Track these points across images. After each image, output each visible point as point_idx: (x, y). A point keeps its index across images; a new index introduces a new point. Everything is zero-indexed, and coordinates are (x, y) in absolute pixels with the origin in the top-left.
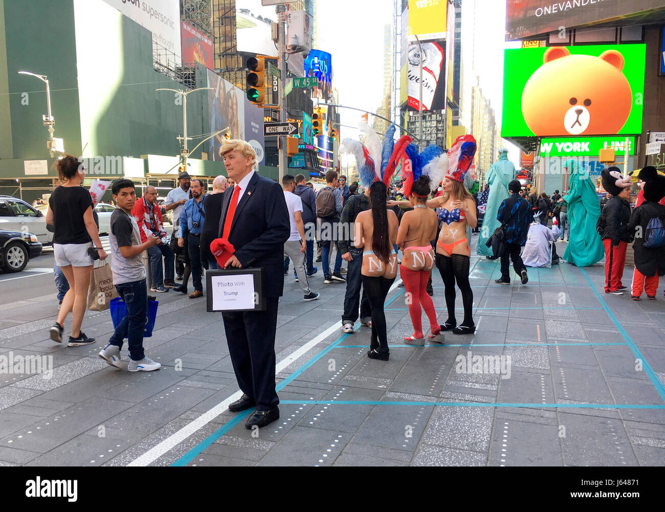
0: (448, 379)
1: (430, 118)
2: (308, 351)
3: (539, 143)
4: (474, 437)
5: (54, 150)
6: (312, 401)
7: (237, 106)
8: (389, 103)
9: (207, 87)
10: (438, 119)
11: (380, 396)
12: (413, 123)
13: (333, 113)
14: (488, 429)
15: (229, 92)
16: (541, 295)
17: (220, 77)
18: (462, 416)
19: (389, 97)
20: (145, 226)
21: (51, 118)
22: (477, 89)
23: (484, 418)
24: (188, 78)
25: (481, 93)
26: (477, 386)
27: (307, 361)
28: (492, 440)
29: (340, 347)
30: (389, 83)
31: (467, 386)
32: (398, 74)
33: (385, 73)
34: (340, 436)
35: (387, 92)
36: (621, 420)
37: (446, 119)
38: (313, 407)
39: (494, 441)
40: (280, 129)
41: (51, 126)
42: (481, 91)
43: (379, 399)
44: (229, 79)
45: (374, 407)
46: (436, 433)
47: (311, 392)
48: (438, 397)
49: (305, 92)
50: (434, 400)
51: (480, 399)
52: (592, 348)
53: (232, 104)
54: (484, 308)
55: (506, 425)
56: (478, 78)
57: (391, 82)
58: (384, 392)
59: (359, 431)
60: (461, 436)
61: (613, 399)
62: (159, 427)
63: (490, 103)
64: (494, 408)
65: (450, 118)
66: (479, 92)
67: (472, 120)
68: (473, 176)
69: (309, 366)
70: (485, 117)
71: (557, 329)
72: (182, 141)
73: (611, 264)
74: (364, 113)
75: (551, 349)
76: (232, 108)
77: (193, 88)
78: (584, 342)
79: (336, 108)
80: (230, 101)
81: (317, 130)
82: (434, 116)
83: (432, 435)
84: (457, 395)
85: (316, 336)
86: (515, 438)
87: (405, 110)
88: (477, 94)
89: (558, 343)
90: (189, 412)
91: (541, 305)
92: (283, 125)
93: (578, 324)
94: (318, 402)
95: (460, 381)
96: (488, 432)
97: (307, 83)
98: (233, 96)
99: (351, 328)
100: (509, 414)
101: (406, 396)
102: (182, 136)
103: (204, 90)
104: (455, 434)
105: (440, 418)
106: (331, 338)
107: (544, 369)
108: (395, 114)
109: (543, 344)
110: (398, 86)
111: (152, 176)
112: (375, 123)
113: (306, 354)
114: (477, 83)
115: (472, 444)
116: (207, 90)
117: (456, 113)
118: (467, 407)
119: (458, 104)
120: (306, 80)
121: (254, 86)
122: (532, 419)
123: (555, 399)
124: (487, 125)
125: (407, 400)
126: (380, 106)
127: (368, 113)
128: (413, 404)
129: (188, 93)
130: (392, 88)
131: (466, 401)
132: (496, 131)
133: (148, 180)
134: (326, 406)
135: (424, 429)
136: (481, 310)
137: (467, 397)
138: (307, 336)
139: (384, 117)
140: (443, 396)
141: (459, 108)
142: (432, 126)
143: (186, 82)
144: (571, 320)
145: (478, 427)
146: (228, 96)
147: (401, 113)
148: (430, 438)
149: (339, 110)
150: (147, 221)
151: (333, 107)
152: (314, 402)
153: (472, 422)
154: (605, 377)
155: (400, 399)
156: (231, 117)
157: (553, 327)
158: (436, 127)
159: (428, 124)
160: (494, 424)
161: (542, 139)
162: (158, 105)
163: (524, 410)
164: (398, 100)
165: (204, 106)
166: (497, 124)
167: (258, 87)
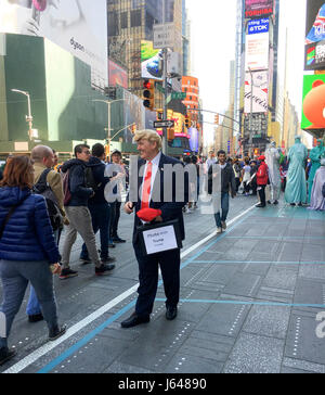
0: (261, 285)
1: (257, 117)
4: (277, 328)
5: (32, 136)
7: (141, 111)
8: (233, 108)
10: (262, 118)
12: (247, 120)
15: (136, 102)
17: (131, 93)
18: (269, 312)
19: (233, 105)
21: (31, 117)
26: (281, 291)
29: (194, 262)
31: (274, 291)
32: (238, 90)
34: (188, 325)
35: (232, 102)
37: (267, 118)
40: (163, 124)
41: (30, 122)
42: (289, 100)
44: (136, 94)
45: (212, 304)
48: (255, 298)
55: (299, 320)
56: (287, 93)
57: (234, 95)
58: (219, 294)
59: (201, 321)
62: (73, 315)
64: (291, 307)
65: (270, 117)
67: (284, 119)
70: (291, 116)
72: (107, 131)
74: (217, 114)
76: (138, 112)
77: (114, 99)
80: (137, 107)
82: (260, 116)
84: (267, 297)
87: (242, 112)
88: (287, 103)
90: (93, 305)
95: (270, 287)
96: (286, 324)
97: (180, 96)
98: (139, 105)
100: (301, 312)
101: (234, 297)
102: (107, 128)
105: (255, 313)
106: (189, 256)
108: (236, 115)
110: (238, 98)
112: (224, 121)
114: (287, 96)
115: (275, 333)
116: (123, 100)
117: (274, 114)
119: (275, 109)
121: (148, 98)
124: (293, 122)
125: (234, 300)
128: (237, 302)
129: (111, 102)
130: (234, 100)
131: (273, 301)
135: (245, 321)
137: (274, 298)
139: (230, 117)
140: (258, 298)
142: (259, 122)
143: (110, 96)
146: (135, 104)
147: (240, 114)
148: (247, 327)
149: (203, 113)
153: (276, 317)
156: (137, 117)
159: (256, 121)
160: (291, 318)
163: (311, 308)
164: (238, 107)
165: (121, 110)
167: (151, 98)
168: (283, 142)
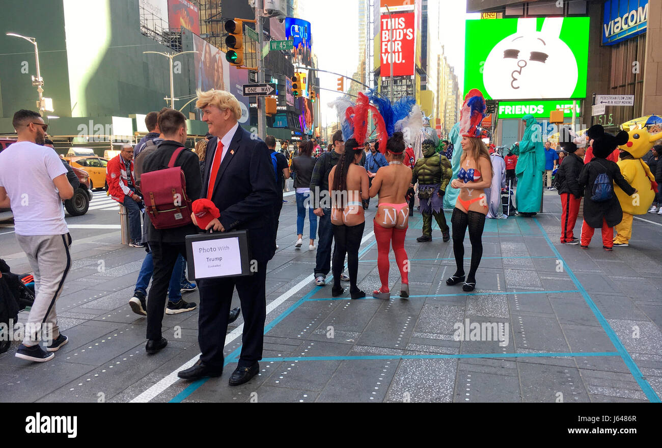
0: (414, 330)
1: (401, 83)
2: (280, 305)
3: (497, 106)
4: (437, 392)
5: (43, 109)
6: (279, 358)
7: (222, 69)
8: (364, 69)
9: (193, 50)
10: (408, 84)
11: (347, 351)
12: (386, 87)
13: (312, 78)
14: (451, 382)
15: (215, 56)
16: (500, 246)
17: (205, 42)
18: (426, 369)
19: (364, 63)
20: (122, 182)
21: (40, 79)
22: (442, 57)
23: (448, 371)
24: (175, 41)
25: (446, 60)
26: (442, 337)
27: (278, 316)
28: (455, 394)
29: (311, 300)
30: (363, 51)
31: (431, 337)
32: (372, 42)
33: (360, 41)
34: (305, 396)
35: (362, 58)
36: (577, 368)
37: (415, 84)
38: (281, 365)
39: (457, 394)
40: (259, 90)
41: (40, 86)
42: (445, 58)
43: (347, 354)
44: (215, 44)
45: (341, 362)
46: (401, 389)
47: (280, 348)
48: (404, 350)
49: (286, 57)
50: (399, 354)
51: (444, 350)
52: (548, 296)
53: (218, 67)
54: (449, 258)
55: (469, 378)
56: (443, 47)
57: (365, 50)
58: (351, 346)
59: (324, 389)
60: (425, 391)
61: (568, 347)
62: (118, 392)
63: (453, 70)
64: (457, 360)
65: (419, 83)
66: (444, 60)
67: (438, 85)
68: (439, 136)
69: (280, 321)
70: (449, 82)
71: (515, 277)
72: (170, 101)
73: (567, 216)
74: (340, 77)
75: (510, 298)
76: (218, 71)
77: (180, 51)
78: (540, 290)
79: (316, 72)
80: (216, 64)
81: (296, 92)
82: (404, 81)
83: (397, 391)
84: (422, 347)
85: (289, 289)
86: (478, 391)
87: (379, 75)
88: (442, 62)
89: (516, 291)
90: (152, 374)
91: (500, 255)
92: (261, 85)
93: (534, 272)
94: (286, 359)
95: (426, 333)
96: (451, 386)
97: (284, 46)
98: (219, 60)
99: (323, 281)
100: (472, 366)
101: (373, 350)
102: (169, 97)
103: (190, 54)
104: (421, 388)
105: (405, 372)
106: (303, 291)
107: (504, 318)
108: (369, 78)
109: (503, 293)
110: (372, 54)
111: (140, 134)
112: (351, 87)
113: (277, 308)
114: (442, 52)
115: (436, 399)
116: (193, 53)
117: (424, 79)
118: (432, 359)
119: (426, 70)
120: (283, 43)
121: (233, 48)
122: (493, 370)
123: (514, 348)
124: (451, 90)
125: (374, 354)
126: (356, 72)
127: (343, 76)
128: (379, 357)
129: (174, 56)
130: (366, 55)
131: (431, 352)
132: (459, 96)
133: (137, 138)
134: (293, 362)
135: (390, 384)
136: (445, 260)
137: (432, 349)
138: (281, 290)
139: (360, 81)
140: (409, 349)
141: (426, 74)
142: (403, 90)
143: (172, 45)
144: (527, 269)
145: (442, 380)
146: (213, 60)
147: (375, 78)
148: (395, 394)
149: (319, 75)
150: (124, 177)
151: (312, 72)
152: (281, 359)
153: (436, 375)
154: (560, 325)
155: (368, 353)
156: (217, 80)
157: (512, 276)
158: (407, 91)
159: (399, 88)
160: (458, 376)
161: (500, 103)
162: (145, 67)
163: (486, 361)
164: (372, 66)
165: (191, 69)
166: (460, 89)
167: (236, 49)
168: (438, 121)
